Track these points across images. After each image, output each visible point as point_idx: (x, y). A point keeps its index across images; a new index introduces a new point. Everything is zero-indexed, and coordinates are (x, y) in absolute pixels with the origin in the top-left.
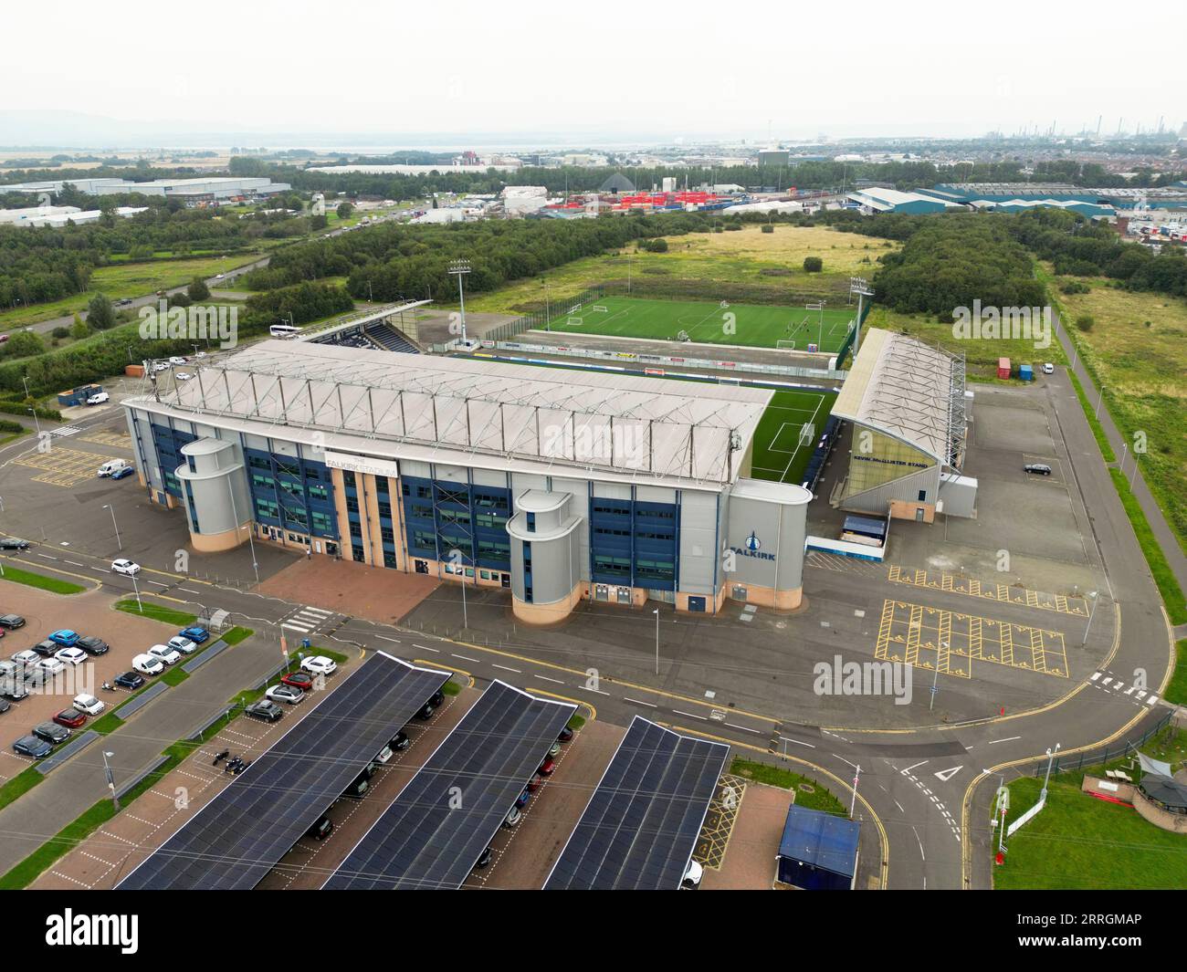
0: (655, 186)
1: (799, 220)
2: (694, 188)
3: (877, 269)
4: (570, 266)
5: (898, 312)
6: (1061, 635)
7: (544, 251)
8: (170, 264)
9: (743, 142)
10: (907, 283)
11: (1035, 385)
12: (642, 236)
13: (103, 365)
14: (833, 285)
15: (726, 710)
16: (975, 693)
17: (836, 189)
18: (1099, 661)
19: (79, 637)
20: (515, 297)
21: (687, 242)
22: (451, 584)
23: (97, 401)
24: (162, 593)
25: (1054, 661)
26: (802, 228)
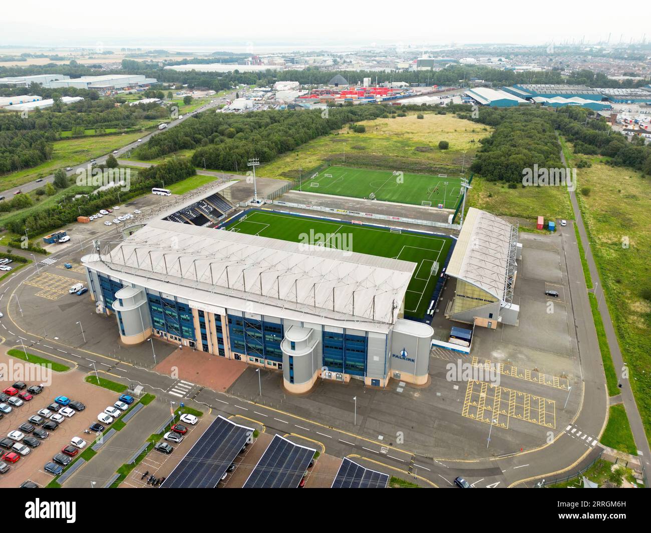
0: (359, 82)
1: (438, 110)
2: (381, 84)
3: (478, 147)
4: (312, 143)
5: (488, 180)
6: (554, 402)
7: (298, 135)
8: (94, 139)
9: (409, 47)
10: (493, 164)
11: (556, 234)
12: (352, 121)
13: (66, 217)
14: (454, 160)
15: (388, 447)
16: (509, 438)
17: (459, 86)
18: (571, 418)
19: (70, 401)
20: (282, 167)
21: (376, 125)
22: (252, 367)
23: (64, 241)
24: (109, 371)
25: (549, 419)
26: (439, 115)
